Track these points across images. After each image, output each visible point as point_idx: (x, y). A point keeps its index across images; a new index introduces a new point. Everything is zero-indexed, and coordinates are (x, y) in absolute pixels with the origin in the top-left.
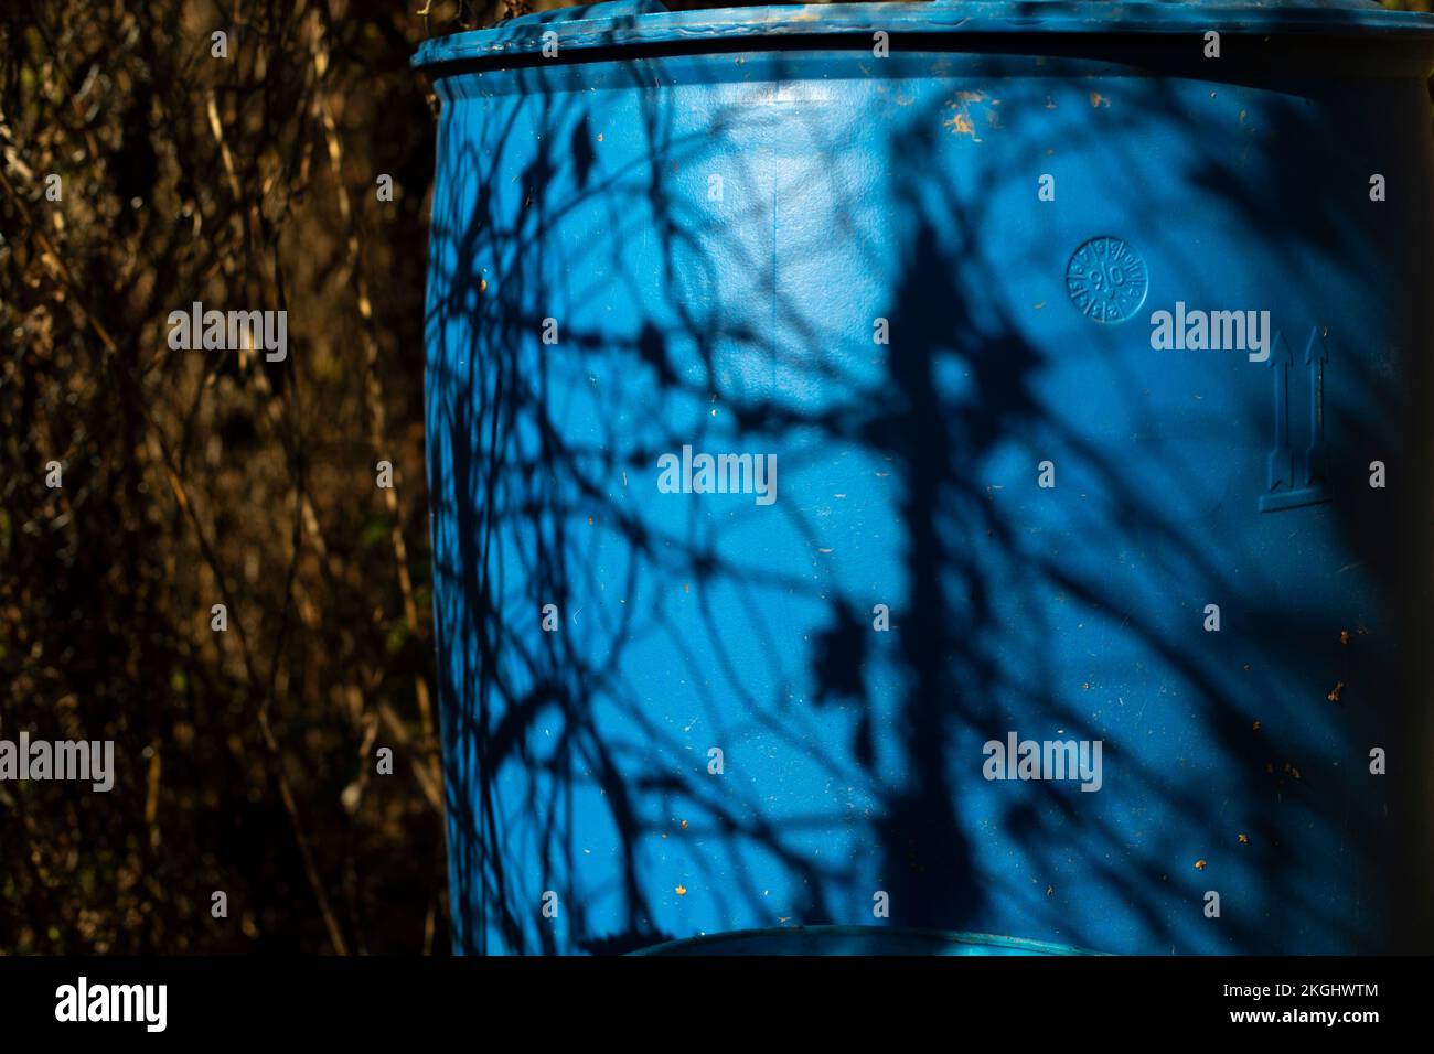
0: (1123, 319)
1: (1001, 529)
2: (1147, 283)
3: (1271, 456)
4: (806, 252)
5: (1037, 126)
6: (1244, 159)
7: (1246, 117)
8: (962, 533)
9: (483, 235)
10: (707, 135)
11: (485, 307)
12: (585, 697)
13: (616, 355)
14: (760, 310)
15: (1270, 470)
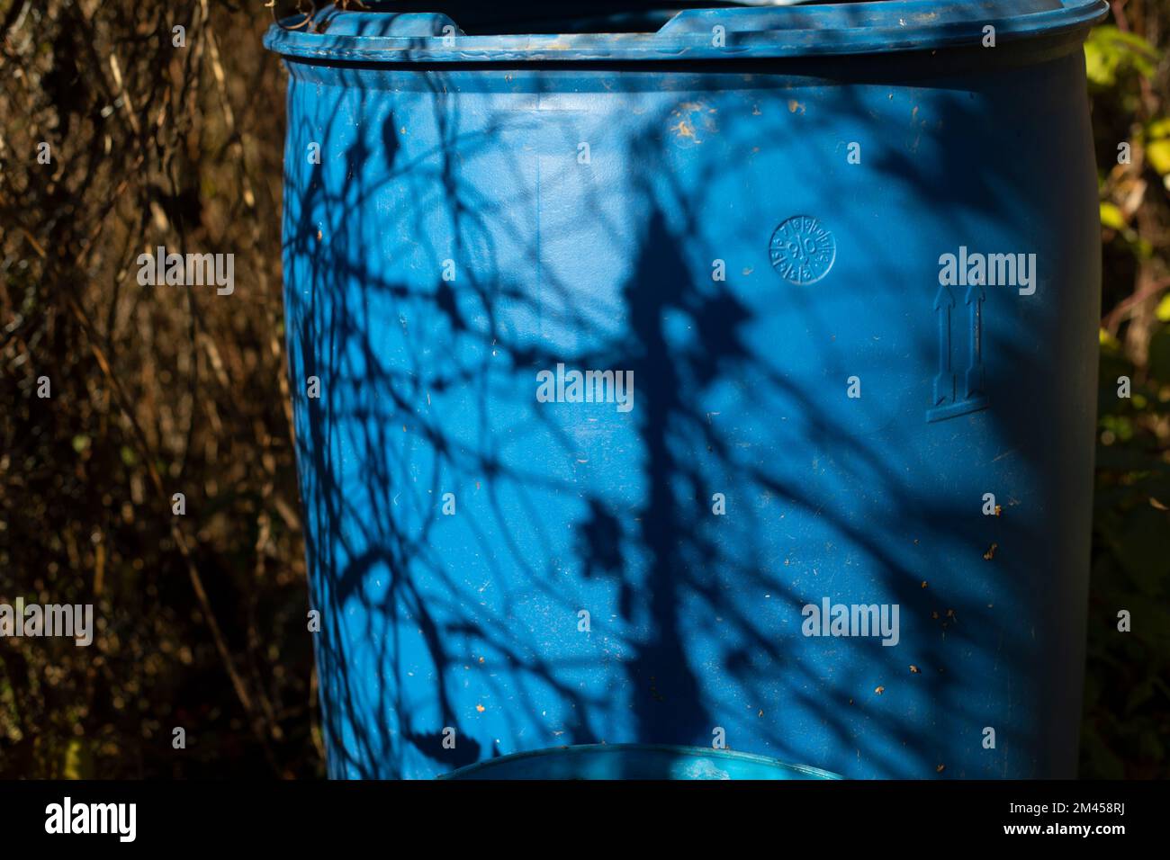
0: (815, 281)
1: (719, 445)
2: (835, 251)
3: (936, 379)
4: (564, 230)
5: (746, 129)
6: (917, 147)
7: (918, 112)
8: (687, 448)
9: (319, 195)
10: (485, 134)
11: (322, 253)
12: (405, 560)
13: (419, 302)
14: (527, 275)
15: (935, 391)
